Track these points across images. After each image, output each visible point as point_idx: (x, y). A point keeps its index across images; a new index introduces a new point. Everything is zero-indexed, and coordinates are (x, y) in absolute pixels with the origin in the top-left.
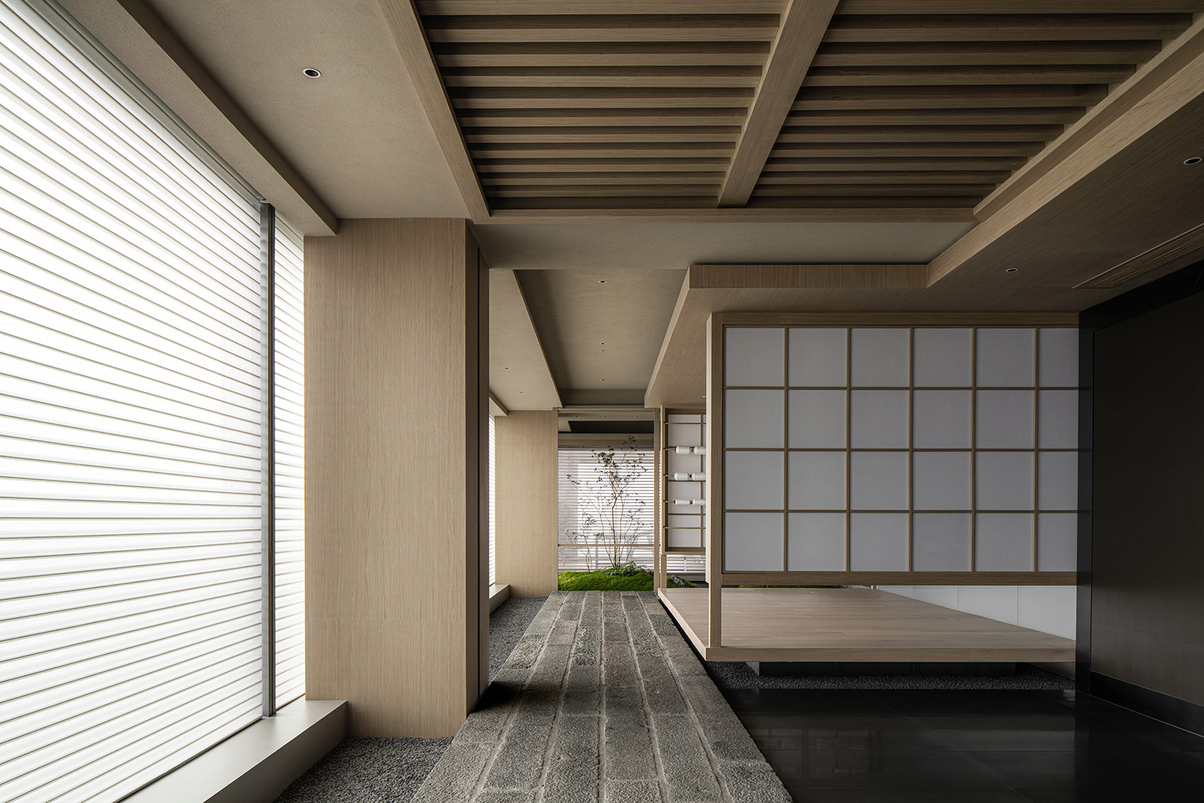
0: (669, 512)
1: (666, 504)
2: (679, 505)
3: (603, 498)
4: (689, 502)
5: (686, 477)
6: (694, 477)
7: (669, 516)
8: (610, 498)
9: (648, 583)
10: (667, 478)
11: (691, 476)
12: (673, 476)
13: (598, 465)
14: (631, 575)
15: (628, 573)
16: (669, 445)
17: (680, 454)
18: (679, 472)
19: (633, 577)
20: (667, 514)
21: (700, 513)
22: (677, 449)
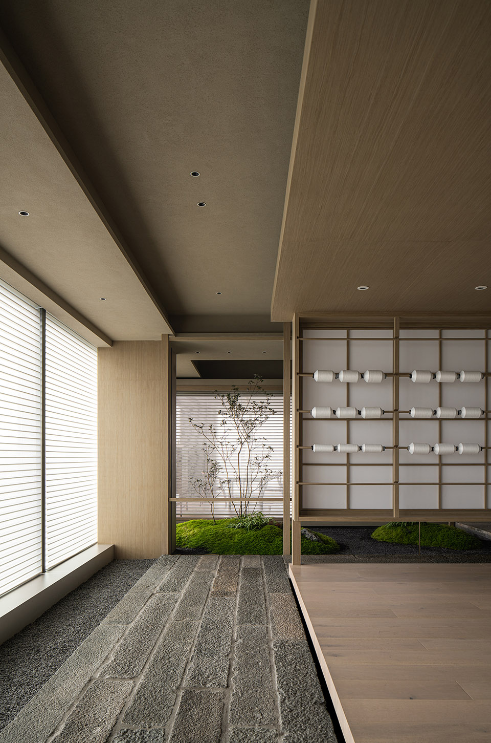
0: (304, 462)
1: (301, 451)
2: (318, 452)
3: (227, 443)
4: (332, 449)
5: (327, 413)
6: (339, 414)
7: (304, 467)
8: (235, 443)
9: (276, 539)
10: (301, 415)
11: (334, 412)
12: (310, 412)
13: (223, 407)
14: (257, 528)
15: (254, 526)
16: (304, 371)
17: (319, 382)
18: (318, 406)
19: (260, 532)
20: (302, 464)
21: (346, 462)
22: (316, 376)
